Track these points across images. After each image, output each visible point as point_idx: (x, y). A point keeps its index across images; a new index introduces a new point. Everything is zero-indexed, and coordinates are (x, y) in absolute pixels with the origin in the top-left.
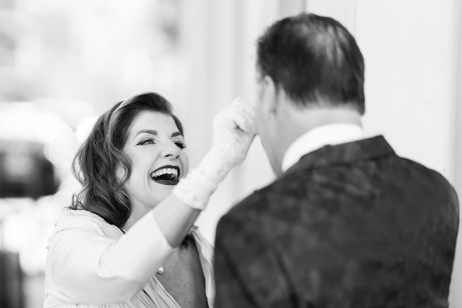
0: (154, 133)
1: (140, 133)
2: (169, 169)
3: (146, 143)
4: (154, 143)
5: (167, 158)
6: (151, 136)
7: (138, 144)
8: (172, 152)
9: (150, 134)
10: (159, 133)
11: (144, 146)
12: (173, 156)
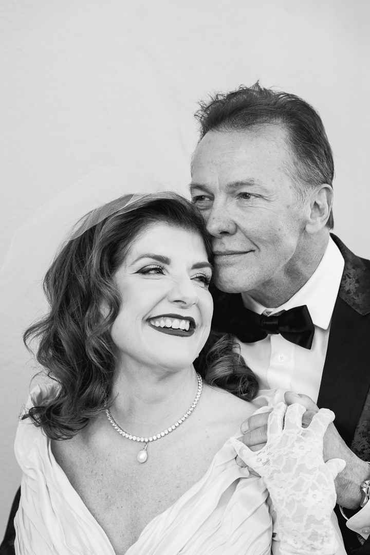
0: (166, 261)
1: (143, 257)
2: (176, 321)
3: (151, 272)
4: (162, 273)
6: (160, 264)
8: (184, 298)
9: (158, 262)
10: (173, 262)
11: (146, 276)
12: (185, 303)
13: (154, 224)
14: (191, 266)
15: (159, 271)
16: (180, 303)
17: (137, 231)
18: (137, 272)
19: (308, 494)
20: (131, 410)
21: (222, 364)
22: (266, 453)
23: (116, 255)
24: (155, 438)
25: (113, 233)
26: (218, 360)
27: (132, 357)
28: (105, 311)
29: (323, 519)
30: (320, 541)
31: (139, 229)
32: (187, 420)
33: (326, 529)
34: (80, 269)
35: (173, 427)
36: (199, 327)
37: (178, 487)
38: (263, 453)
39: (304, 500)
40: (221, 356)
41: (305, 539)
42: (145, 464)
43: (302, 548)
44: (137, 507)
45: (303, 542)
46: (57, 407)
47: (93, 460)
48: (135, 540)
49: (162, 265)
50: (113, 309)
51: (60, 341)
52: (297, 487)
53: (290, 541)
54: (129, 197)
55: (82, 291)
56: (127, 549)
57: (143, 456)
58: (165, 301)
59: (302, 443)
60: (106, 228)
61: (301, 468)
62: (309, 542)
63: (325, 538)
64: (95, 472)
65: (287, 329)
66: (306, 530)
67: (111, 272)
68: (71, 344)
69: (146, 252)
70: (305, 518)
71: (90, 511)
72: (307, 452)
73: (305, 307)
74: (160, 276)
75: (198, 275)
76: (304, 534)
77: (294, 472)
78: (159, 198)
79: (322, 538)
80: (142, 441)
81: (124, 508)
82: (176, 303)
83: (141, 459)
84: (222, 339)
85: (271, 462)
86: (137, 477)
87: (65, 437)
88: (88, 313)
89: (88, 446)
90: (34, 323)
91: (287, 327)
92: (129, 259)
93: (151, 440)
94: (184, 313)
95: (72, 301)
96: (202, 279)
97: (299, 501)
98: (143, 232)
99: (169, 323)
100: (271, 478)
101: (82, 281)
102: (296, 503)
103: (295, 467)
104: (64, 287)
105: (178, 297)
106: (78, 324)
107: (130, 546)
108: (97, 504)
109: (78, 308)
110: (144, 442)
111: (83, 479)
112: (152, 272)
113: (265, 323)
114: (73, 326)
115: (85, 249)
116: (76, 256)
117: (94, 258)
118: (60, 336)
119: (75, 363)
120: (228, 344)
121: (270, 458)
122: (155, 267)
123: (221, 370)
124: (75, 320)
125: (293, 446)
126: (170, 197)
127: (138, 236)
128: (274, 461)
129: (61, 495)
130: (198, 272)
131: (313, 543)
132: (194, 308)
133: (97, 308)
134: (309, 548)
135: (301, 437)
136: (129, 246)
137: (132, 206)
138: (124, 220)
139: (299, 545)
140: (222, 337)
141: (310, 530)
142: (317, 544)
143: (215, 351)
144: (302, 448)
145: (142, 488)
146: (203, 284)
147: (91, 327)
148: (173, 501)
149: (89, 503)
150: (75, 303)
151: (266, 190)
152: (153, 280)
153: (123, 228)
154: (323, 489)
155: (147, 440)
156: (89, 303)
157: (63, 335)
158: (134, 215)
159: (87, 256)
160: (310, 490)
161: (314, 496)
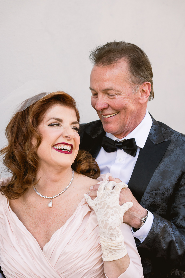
1: (51, 119)
2: (66, 146)
3: (54, 125)
8: (69, 135)
9: (57, 121)
10: (64, 121)
11: (53, 127)
12: (70, 138)
13: (55, 105)
14: (71, 123)
15: (58, 125)
17: (48, 108)
18: (48, 125)
19: (110, 217)
20: (45, 185)
21: (84, 164)
22: (96, 201)
23: (39, 118)
24: (55, 197)
25: (38, 109)
26: (83, 163)
27: (46, 162)
28: (34, 142)
29: (116, 228)
30: (115, 237)
31: (49, 107)
32: (69, 188)
33: (117, 232)
34: (23, 124)
35: (63, 191)
36: (74, 148)
37: (65, 217)
38: (96, 200)
39: (108, 220)
40: (84, 161)
41: (108, 236)
42: (52, 208)
43: (108, 240)
44: (48, 226)
45: (108, 237)
46: (12, 184)
47: (28, 208)
48: (48, 241)
49: (59, 122)
50: (38, 141)
51: (15, 155)
52: (106, 215)
53: (103, 237)
54: (45, 93)
55: (24, 134)
56: (45, 245)
57: (50, 205)
58: (61, 137)
59: (110, 197)
60: (35, 107)
61: (108, 207)
62: (110, 237)
63: (117, 236)
64: (29, 213)
65: (125, 148)
66: (108, 232)
67: (37, 125)
68: (20, 157)
69: (52, 117)
70: (108, 227)
71: (28, 230)
72: (111, 200)
73: (134, 138)
74: (58, 127)
75: (74, 127)
76: (108, 234)
77: (105, 208)
78: (58, 93)
79: (115, 236)
80: (50, 198)
81: (43, 227)
82: (66, 138)
83: (50, 206)
84: (83, 154)
85: (98, 204)
86: (48, 214)
87: (16, 198)
88: (26, 143)
89: (26, 202)
90: (3, 148)
91: (126, 147)
92: (45, 120)
93: (54, 197)
94: (69, 143)
95: (20, 138)
96: (75, 129)
97: (106, 221)
98: (51, 108)
99: (62, 147)
100: (97, 211)
101: (24, 130)
102: (105, 221)
103: (106, 206)
104: (15, 132)
105: (67, 135)
106: (22, 148)
107: (46, 243)
108: (31, 227)
109: (22, 141)
110: (51, 198)
111: (24, 217)
112: (56, 125)
113: (116, 144)
114: (20, 149)
115: (26, 116)
116: (21, 118)
117: (30, 119)
118: (15, 153)
119: (21, 165)
120: (87, 156)
121: (98, 203)
122: (56, 123)
123: (84, 167)
124: (21, 146)
125: (106, 197)
126: (62, 93)
127: (48, 110)
128: (99, 204)
129: (15, 224)
130: (74, 126)
131: (112, 238)
132: (73, 140)
133: (31, 141)
134: (110, 240)
135: (110, 194)
136: (45, 114)
137: (46, 97)
138: (43, 103)
139: (106, 239)
140: (83, 153)
141: (110, 233)
142: (113, 238)
143: (81, 159)
144: (109, 198)
145: (50, 218)
146: (76, 131)
147: (28, 149)
148: (64, 223)
149: (27, 227)
150: (21, 139)
151: (118, 91)
152: (55, 129)
153: (42, 106)
154: (116, 215)
155: (52, 198)
156: (27, 139)
157: (16, 153)
158: (47, 101)
159: (26, 119)
160: (111, 216)
161: (112, 218)
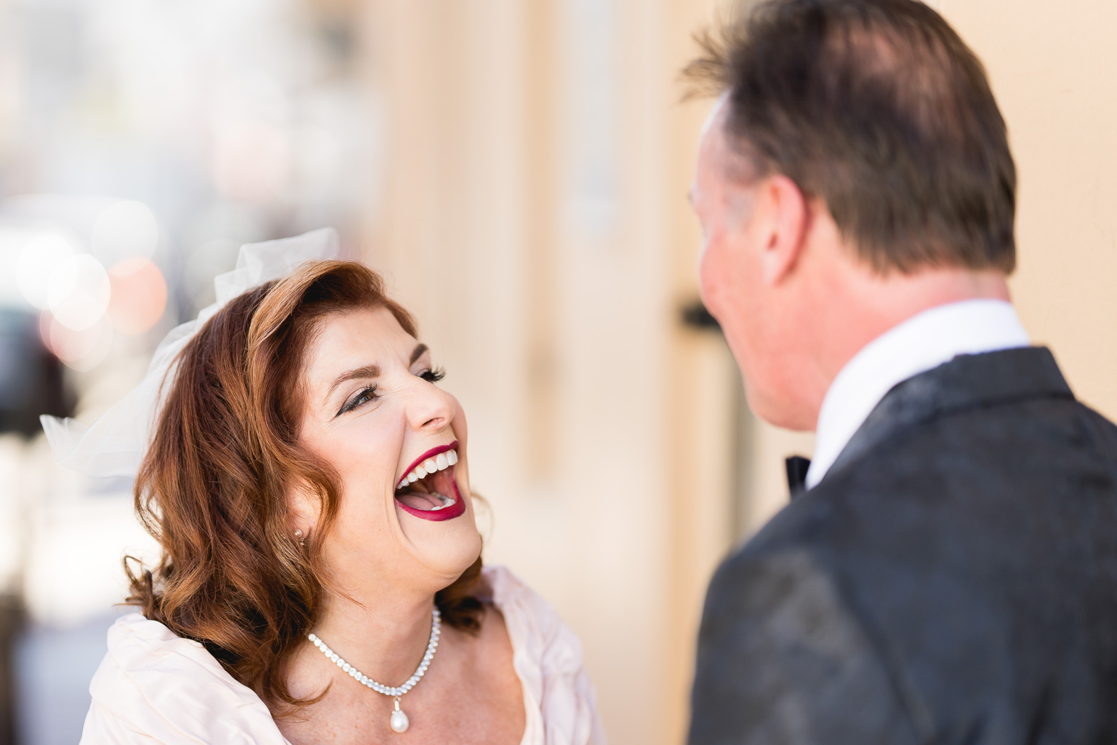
0: (372, 372)
2: (440, 457)
4: (376, 397)
5: (427, 427)
6: (366, 382)
7: (339, 414)
9: (362, 380)
10: (382, 366)
11: (357, 413)
12: (444, 419)
14: (408, 361)
16: (432, 425)
49: (370, 381)
74: (374, 404)
94: (444, 440)
99: (432, 466)
112: (362, 401)
